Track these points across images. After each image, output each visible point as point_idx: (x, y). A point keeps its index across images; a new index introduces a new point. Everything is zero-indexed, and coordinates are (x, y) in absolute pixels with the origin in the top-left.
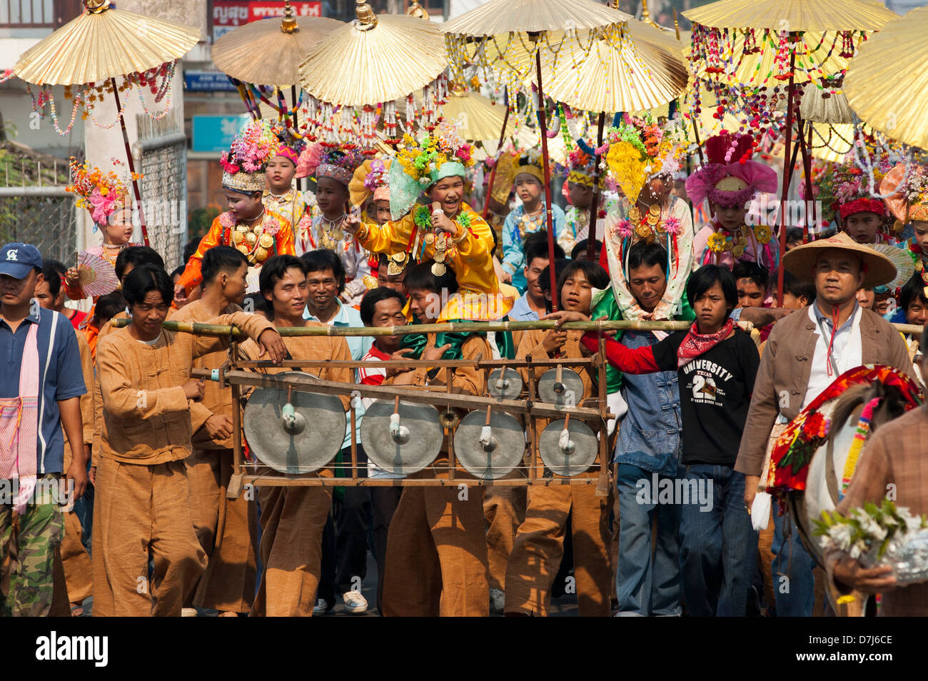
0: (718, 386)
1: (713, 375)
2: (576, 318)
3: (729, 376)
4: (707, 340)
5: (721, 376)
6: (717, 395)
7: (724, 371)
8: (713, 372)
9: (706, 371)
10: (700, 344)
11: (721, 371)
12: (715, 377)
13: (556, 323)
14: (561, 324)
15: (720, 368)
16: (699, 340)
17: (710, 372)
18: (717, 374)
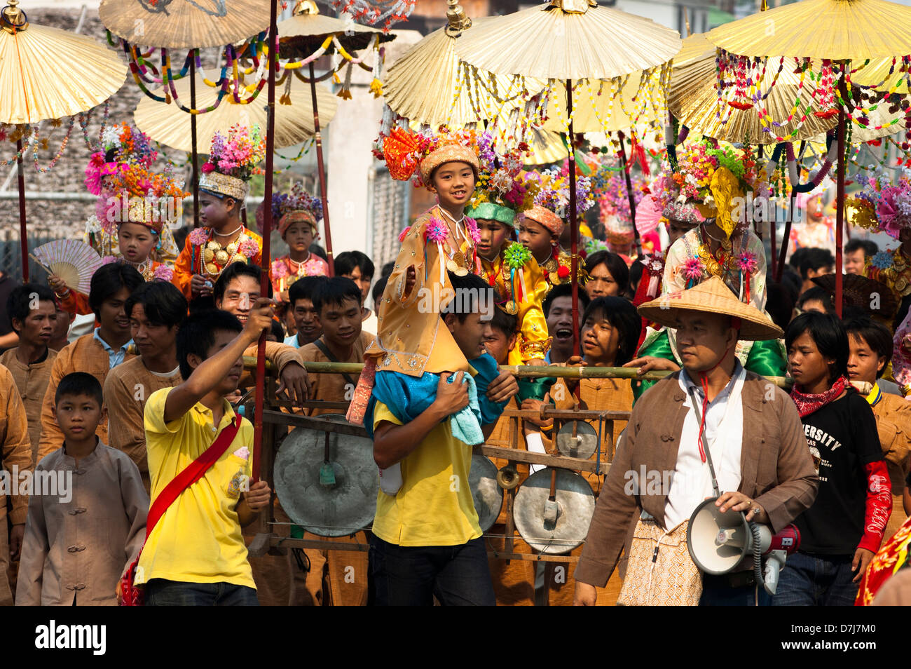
0: (823, 456)
1: (818, 443)
2: (663, 367)
3: (837, 445)
4: (810, 400)
5: (827, 444)
6: (822, 468)
7: (831, 439)
8: (818, 439)
9: (809, 438)
10: (803, 405)
11: (827, 439)
12: (819, 446)
13: (639, 370)
14: (645, 372)
15: (826, 435)
16: (801, 400)
17: (814, 439)
18: (822, 442)
